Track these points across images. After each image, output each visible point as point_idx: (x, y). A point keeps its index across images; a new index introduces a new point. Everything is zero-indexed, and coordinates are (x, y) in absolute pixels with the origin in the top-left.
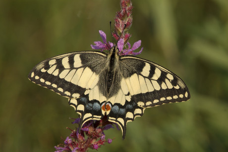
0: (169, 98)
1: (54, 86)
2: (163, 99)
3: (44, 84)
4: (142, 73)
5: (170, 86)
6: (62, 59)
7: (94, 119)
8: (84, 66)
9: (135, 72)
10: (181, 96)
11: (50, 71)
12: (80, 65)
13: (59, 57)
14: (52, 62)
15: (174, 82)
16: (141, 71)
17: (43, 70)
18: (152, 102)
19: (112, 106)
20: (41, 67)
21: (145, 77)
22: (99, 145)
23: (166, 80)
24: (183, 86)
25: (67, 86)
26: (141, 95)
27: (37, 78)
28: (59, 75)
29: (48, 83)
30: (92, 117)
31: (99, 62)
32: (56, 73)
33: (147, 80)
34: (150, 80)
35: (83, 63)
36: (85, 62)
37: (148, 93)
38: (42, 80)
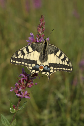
0: (64, 69)
1: (23, 63)
2: (61, 68)
3: (18, 64)
4: (56, 54)
5: (66, 64)
6: (23, 50)
7: (36, 73)
8: (34, 51)
9: (54, 53)
10: (69, 70)
11: (19, 57)
12: (32, 50)
13: (21, 49)
14: (19, 52)
15: (68, 63)
16: (56, 53)
17: (16, 57)
18: (57, 68)
19: (44, 67)
20: (14, 56)
21: (57, 56)
22: (31, 85)
23: (65, 61)
24: (71, 65)
25: (28, 62)
26: (53, 64)
27: (14, 61)
28: (23, 57)
29: (20, 63)
30: (36, 72)
31: (40, 47)
32: (22, 57)
33: (58, 58)
34: (59, 58)
35: (33, 49)
36: (34, 49)
37: (56, 64)
38: (17, 62)
